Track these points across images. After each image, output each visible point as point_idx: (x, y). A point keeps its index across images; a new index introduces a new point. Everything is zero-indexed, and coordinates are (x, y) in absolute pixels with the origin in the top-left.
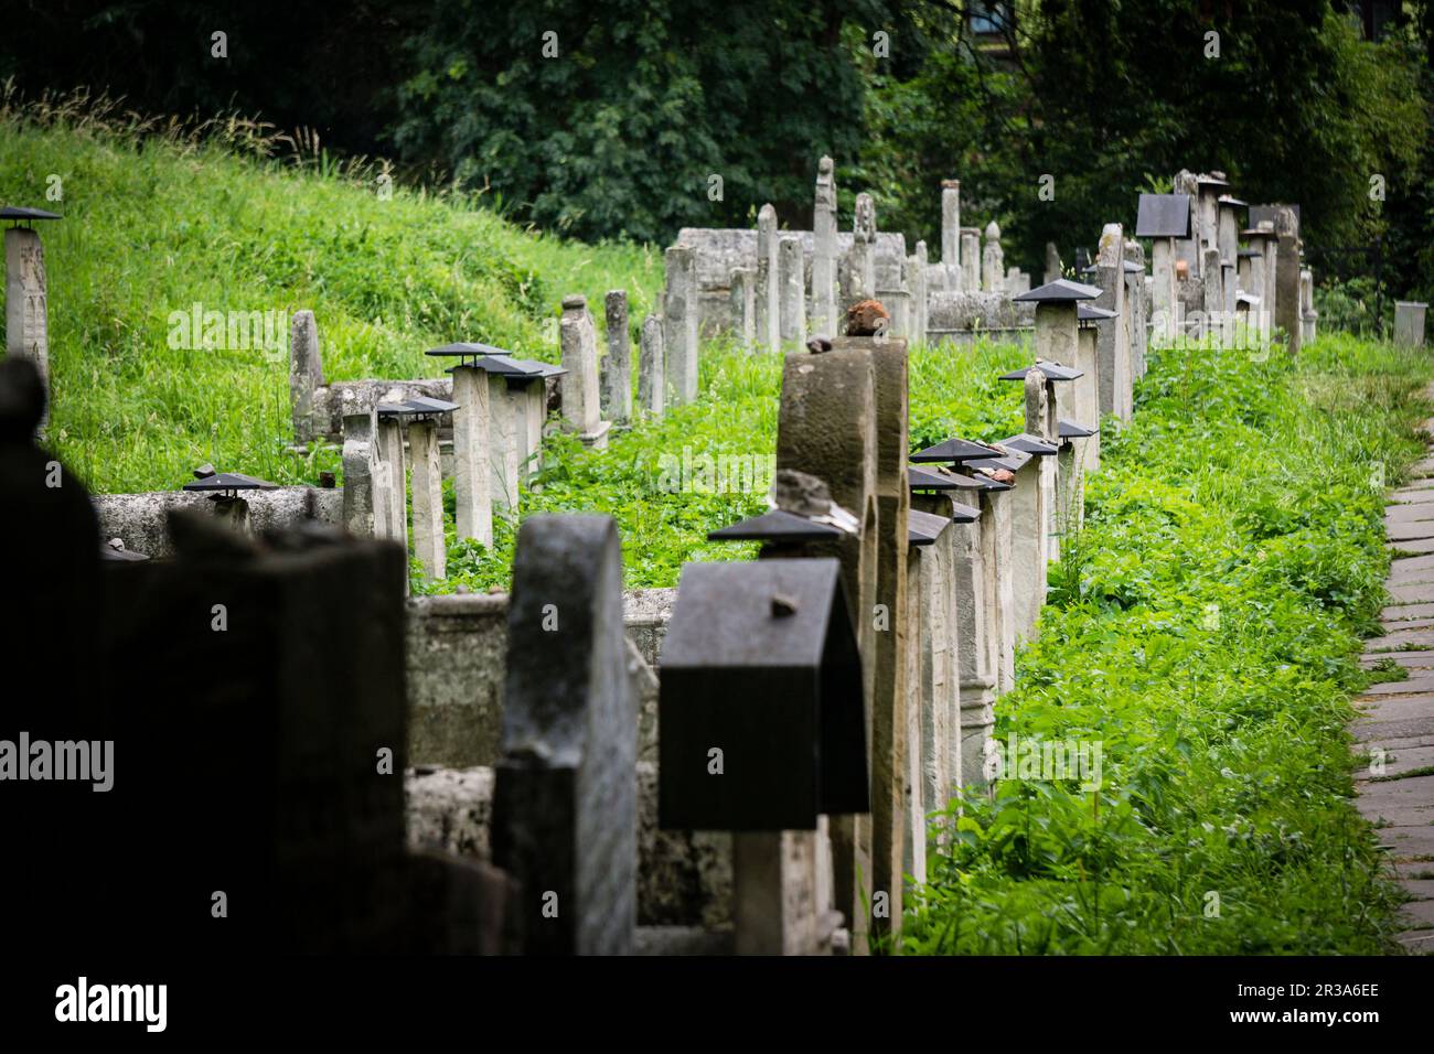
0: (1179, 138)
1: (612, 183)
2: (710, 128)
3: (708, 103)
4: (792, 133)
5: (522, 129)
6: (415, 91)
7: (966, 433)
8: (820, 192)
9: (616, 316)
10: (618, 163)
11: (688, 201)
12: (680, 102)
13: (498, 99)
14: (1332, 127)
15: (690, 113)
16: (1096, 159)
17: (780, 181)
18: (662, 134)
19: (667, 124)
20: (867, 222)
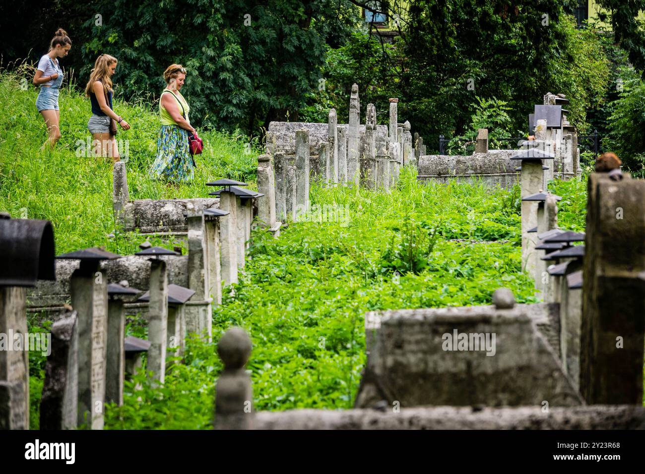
0: (482, 78)
1: (195, 99)
2: (246, 70)
3: (245, 57)
4: (289, 73)
5: (147, 70)
6: (90, 49)
7: (461, 230)
8: (352, 103)
9: (280, 166)
10: (198, 89)
11: (234, 109)
12: (230, 57)
13: (135, 54)
14: (561, 73)
15: (235, 63)
16: (438, 89)
17: (281, 99)
18: (221, 73)
19: (223, 68)
20: (373, 119)
